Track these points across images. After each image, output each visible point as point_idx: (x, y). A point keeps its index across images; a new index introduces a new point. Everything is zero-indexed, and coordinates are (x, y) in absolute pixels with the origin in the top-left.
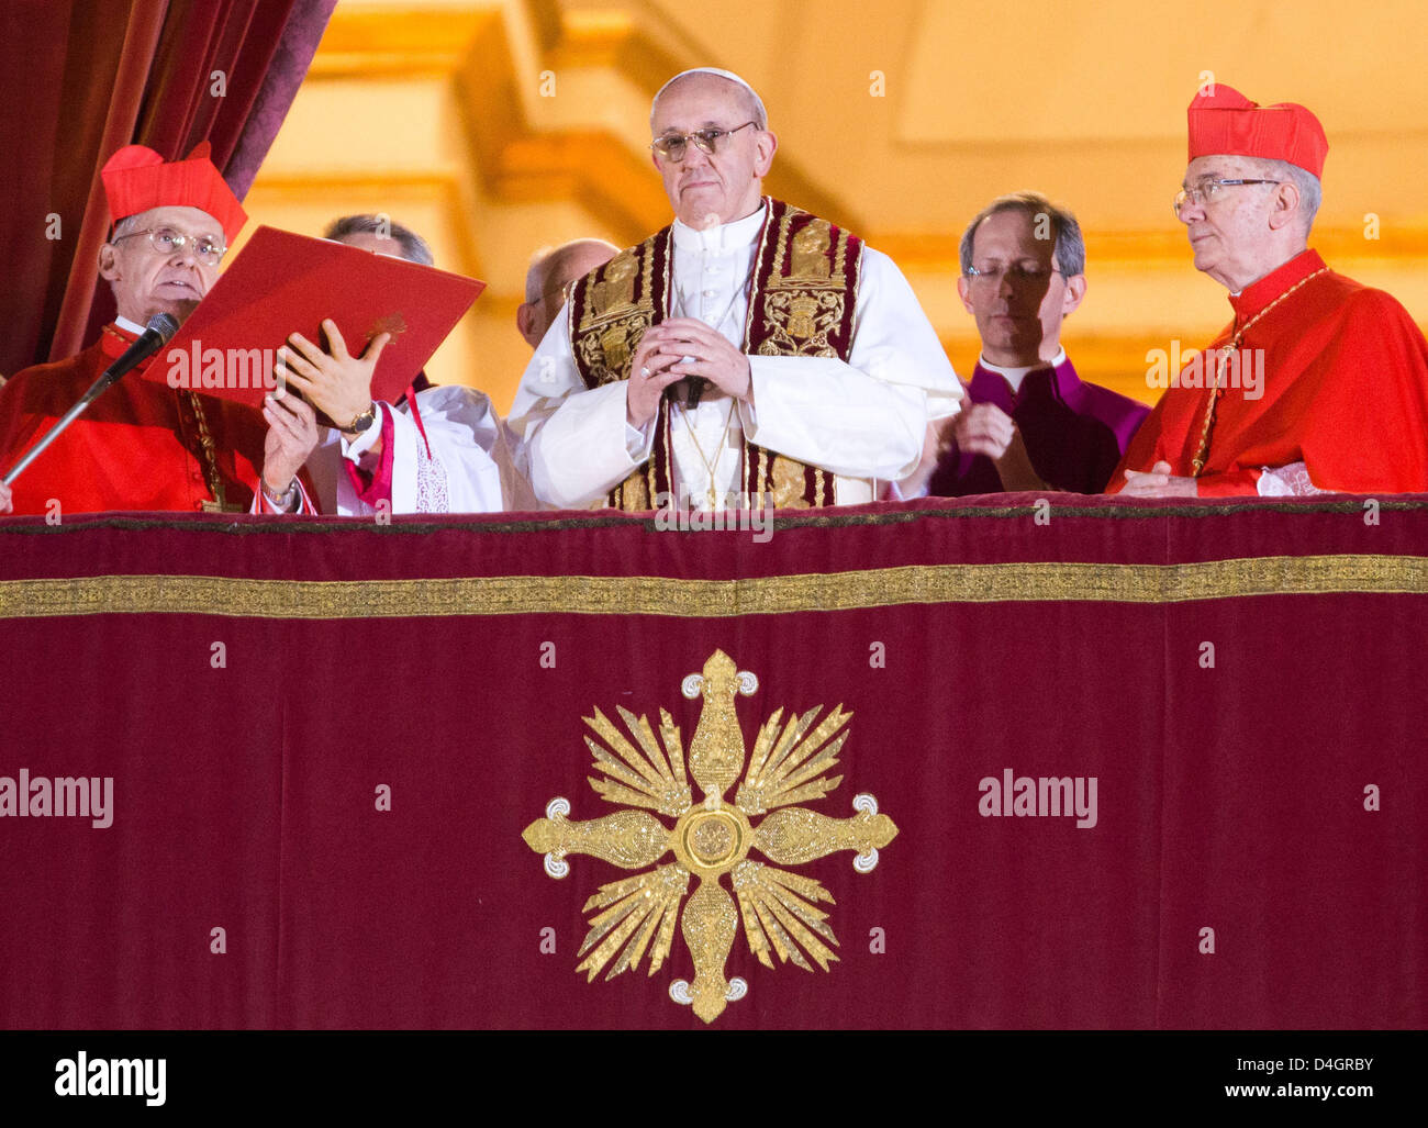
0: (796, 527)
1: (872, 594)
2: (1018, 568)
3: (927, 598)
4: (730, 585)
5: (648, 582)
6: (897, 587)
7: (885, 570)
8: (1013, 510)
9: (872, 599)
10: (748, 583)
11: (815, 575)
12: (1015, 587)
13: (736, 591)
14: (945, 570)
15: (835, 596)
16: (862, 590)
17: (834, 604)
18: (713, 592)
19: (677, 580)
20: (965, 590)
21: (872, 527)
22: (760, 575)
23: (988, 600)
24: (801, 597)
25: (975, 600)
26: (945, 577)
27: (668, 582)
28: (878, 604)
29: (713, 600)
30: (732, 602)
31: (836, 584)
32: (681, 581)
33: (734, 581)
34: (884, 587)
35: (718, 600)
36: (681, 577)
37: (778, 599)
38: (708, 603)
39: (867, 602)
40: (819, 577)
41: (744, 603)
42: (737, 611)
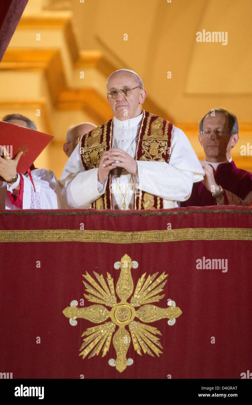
0: (151, 215)
1: (175, 237)
2: (222, 229)
3: (192, 239)
4: (130, 233)
5: (104, 232)
6: (183, 235)
7: (179, 229)
8: (220, 211)
9: (175, 238)
10: (135, 233)
11: (157, 231)
12: (220, 235)
13: (132, 235)
14: (198, 230)
15: (163, 237)
16: (172, 236)
17: (163, 240)
18: (124, 235)
19: (113, 232)
20: (204, 236)
21: (175, 216)
22: (140, 231)
23: (212, 239)
24: (152, 237)
25: (207, 239)
26: (198, 232)
27: (110, 232)
28: (177, 240)
29: (124, 238)
30: (130, 239)
31: (164, 234)
32: (114, 232)
33: (131, 232)
34: (179, 235)
35: (126, 238)
36: (114, 231)
37: (145, 238)
38: (123, 239)
39: (173, 239)
40: (158, 231)
41: (134, 239)
42: (132, 242)
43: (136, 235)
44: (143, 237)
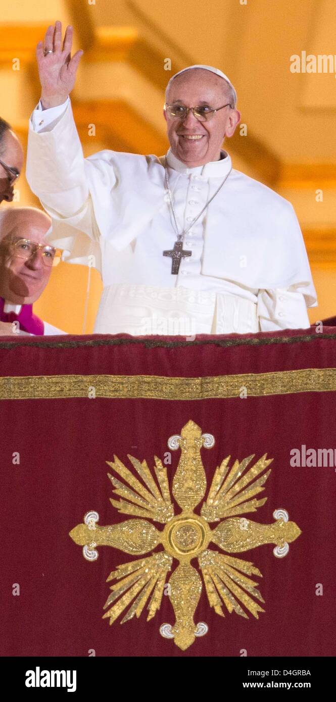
1: (285, 386)
3: (319, 389)
4: (198, 381)
5: (147, 378)
7: (294, 371)
9: (285, 389)
10: (209, 379)
11: (250, 374)
13: (201, 384)
14: (330, 371)
15: (262, 387)
16: (280, 384)
17: (261, 392)
18: (187, 384)
19: (165, 377)
21: (284, 344)
22: (217, 375)
24: (241, 387)
26: (330, 376)
27: (159, 379)
28: (289, 392)
29: (187, 390)
30: (199, 391)
31: (263, 380)
32: (168, 378)
33: (200, 378)
34: (293, 382)
35: (190, 389)
36: (167, 375)
37: (227, 389)
38: (184, 391)
39: (282, 391)
40: (252, 375)
41: (206, 391)
42: (202, 397)
43: (209, 383)
44: (223, 387)
